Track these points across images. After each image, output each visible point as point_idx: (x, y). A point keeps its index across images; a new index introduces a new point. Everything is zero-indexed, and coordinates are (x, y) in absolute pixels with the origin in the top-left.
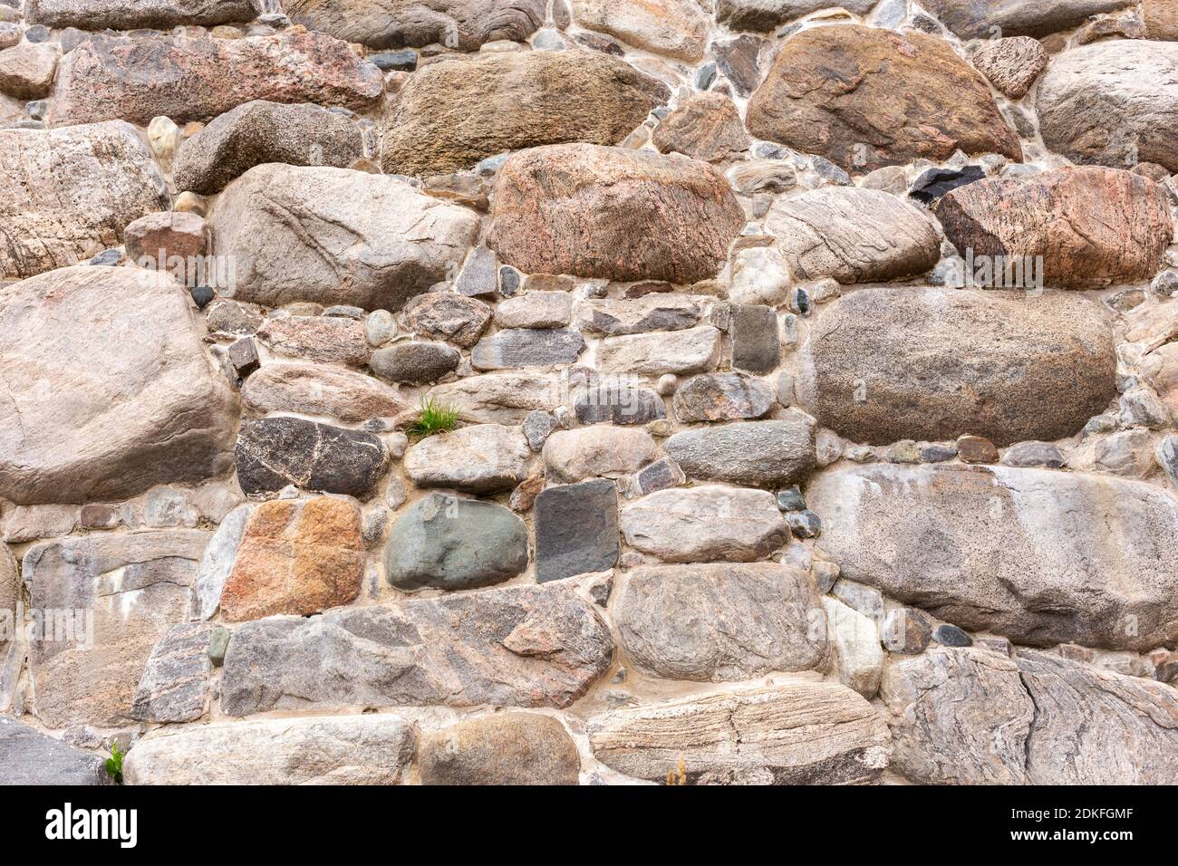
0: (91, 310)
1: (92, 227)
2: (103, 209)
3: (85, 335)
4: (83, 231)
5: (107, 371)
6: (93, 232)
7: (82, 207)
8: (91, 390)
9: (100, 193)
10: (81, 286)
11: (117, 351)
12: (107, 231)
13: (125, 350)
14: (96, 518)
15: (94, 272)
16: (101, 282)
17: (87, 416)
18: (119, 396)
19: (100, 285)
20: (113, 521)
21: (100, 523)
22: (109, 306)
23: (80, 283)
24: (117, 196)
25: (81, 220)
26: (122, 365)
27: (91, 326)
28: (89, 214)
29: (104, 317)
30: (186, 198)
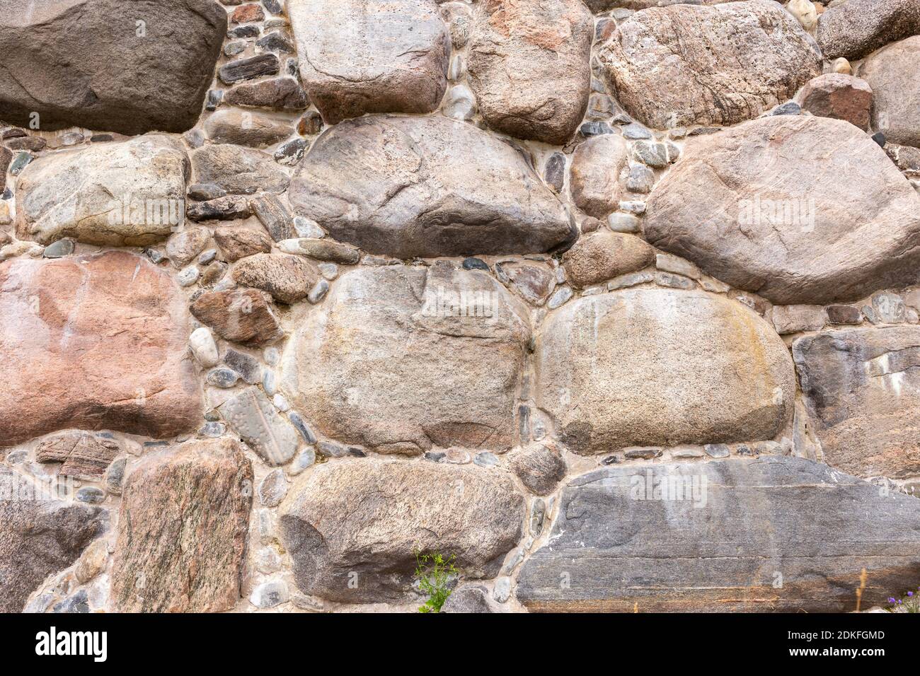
0: (811, 150)
1: (772, 85)
2: (779, 70)
3: (814, 170)
4: (766, 88)
5: (845, 198)
6: (773, 89)
7: (760, 68)
8: (837, 213)
9: (771, 58)
10: (795, 132)
11: (847, 183)
12: (783, 88)
13: (854, 182)
14: (850, 316)
15: (800, 121)
16: (811, 128)
17: (838, 235)
18: (860, 218)
19: (811, 130)
20: (861, 318)
21: (852, 319)
22: (825, 147)
23: (795, 128)
24: (788, 60)
25: (763, 80)
26: (857, 195)
27: (816, 163)
28: (768, 74)
29: (826, 156)
30: (842, 62)
